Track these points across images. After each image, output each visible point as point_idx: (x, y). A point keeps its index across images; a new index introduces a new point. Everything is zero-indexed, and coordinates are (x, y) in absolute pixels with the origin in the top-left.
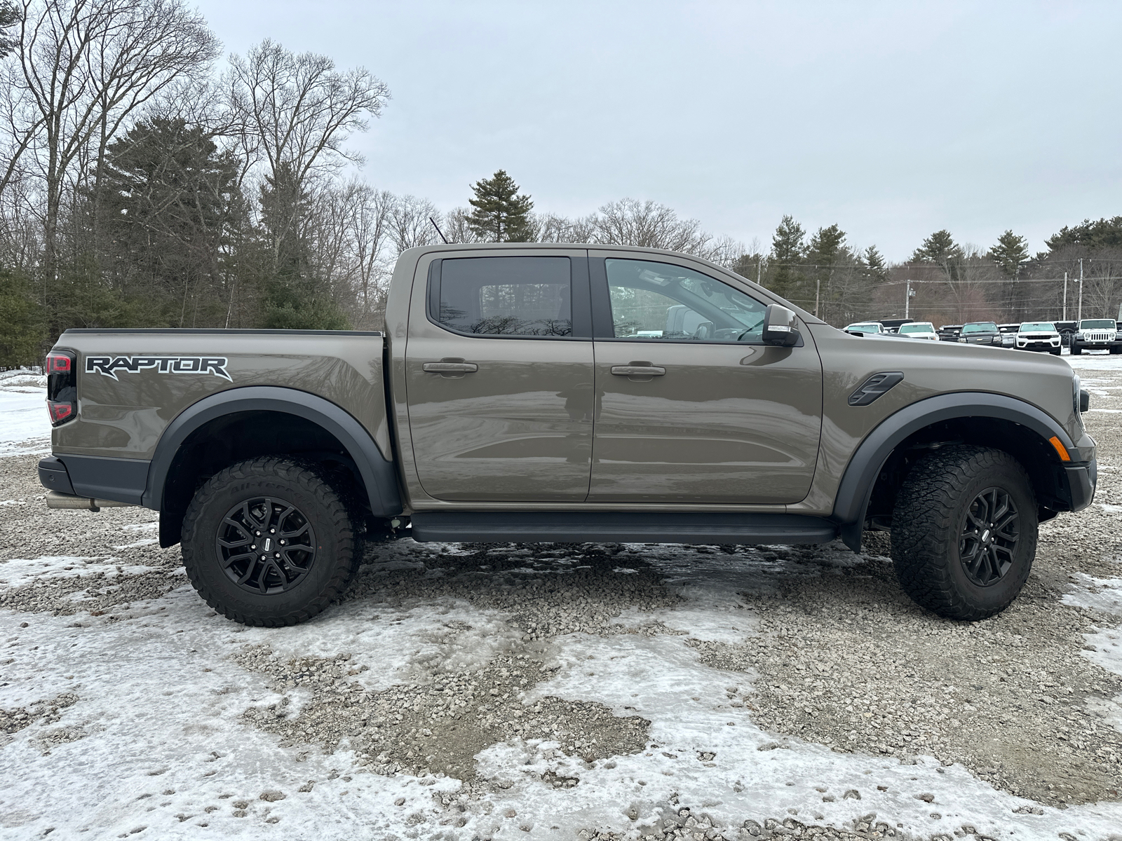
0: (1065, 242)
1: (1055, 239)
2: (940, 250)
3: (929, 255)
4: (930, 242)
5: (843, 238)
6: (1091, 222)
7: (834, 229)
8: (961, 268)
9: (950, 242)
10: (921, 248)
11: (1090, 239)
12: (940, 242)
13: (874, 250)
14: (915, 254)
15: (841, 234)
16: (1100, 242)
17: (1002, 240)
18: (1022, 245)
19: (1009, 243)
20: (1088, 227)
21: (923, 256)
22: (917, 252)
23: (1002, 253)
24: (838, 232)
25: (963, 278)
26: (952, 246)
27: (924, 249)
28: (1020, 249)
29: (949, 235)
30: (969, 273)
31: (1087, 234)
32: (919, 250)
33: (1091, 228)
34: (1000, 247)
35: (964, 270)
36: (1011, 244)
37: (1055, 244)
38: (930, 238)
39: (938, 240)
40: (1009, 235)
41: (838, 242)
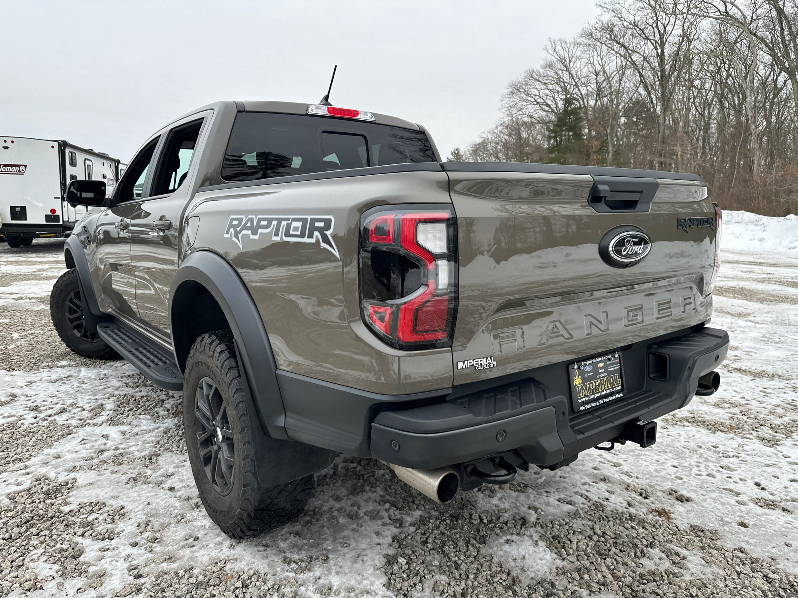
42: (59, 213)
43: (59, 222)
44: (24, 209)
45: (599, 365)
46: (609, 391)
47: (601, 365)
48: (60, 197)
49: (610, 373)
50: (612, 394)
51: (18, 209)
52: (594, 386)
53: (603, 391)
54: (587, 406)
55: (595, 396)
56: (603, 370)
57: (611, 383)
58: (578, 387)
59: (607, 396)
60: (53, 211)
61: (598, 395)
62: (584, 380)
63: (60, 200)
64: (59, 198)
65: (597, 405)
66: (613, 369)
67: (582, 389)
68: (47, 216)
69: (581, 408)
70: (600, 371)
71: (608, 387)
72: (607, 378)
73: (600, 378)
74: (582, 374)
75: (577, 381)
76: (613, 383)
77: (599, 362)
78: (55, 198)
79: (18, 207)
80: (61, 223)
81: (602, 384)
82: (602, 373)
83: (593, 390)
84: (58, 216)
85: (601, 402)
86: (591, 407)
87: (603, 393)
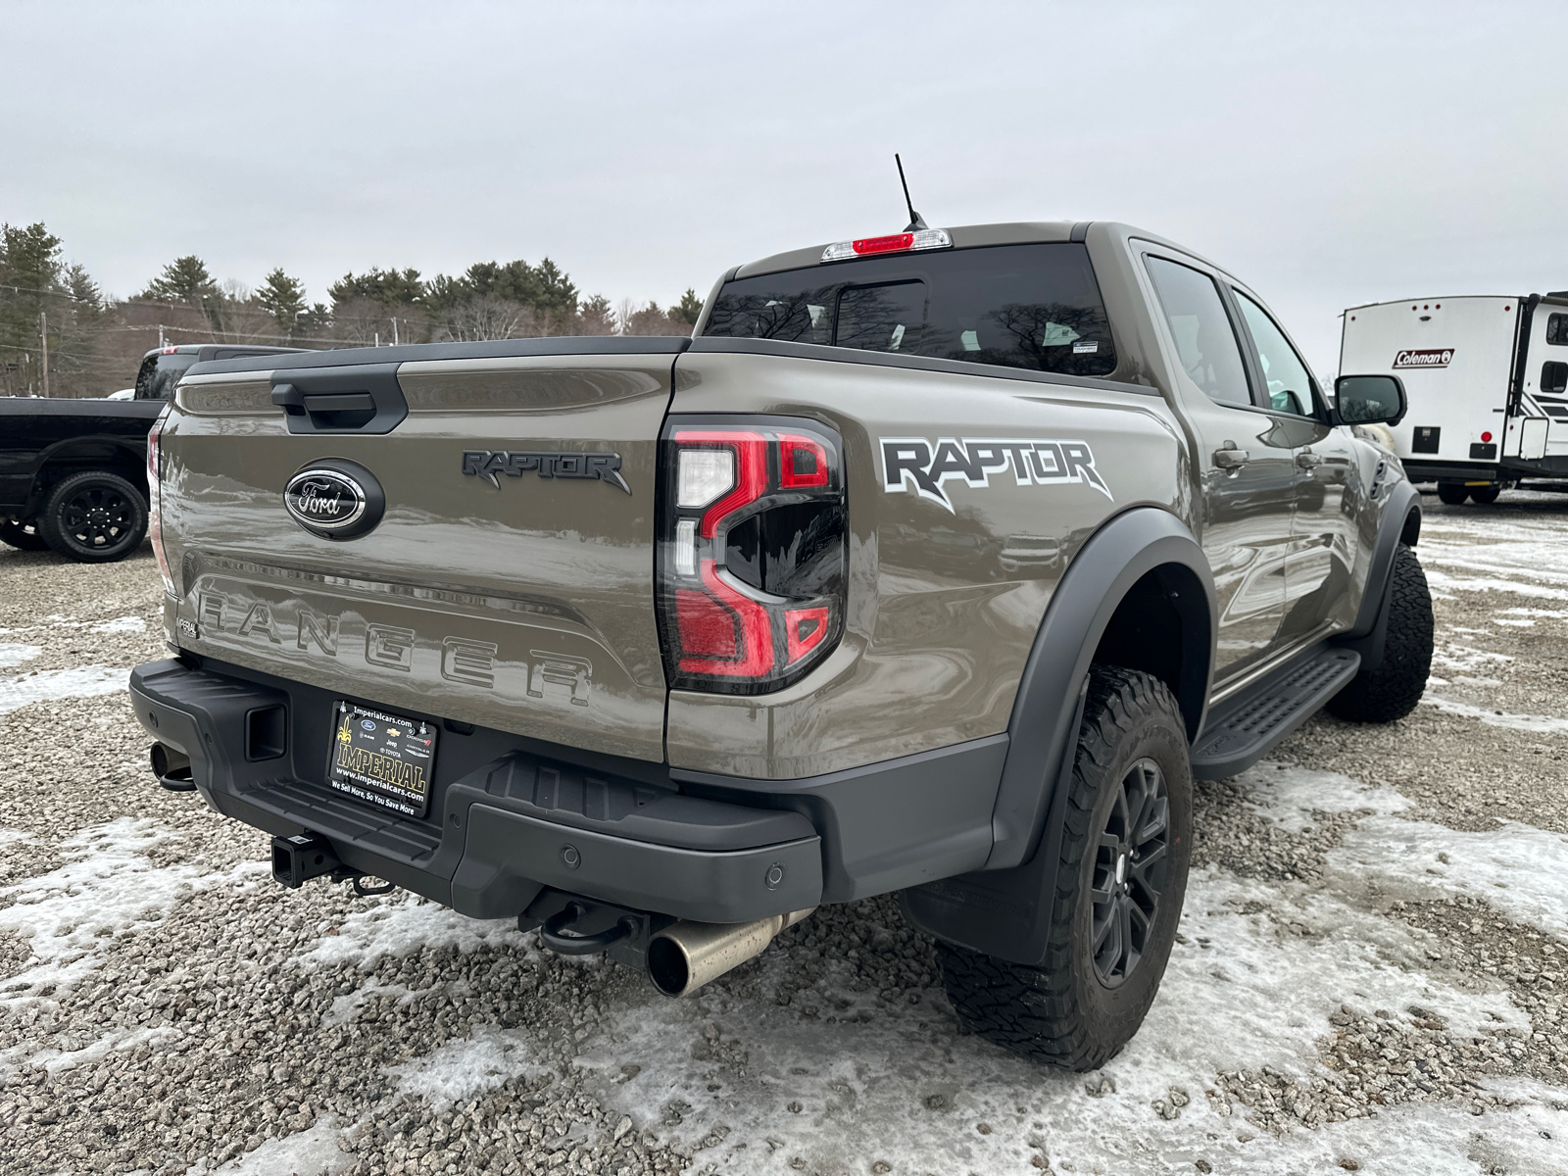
0: (350, 293)
1: (339, 289)
2: (192, 285)
3: (175, 291)
4: (174, 271)
5: (56, 248)
6: (380, 271)
7: (38, 230)
8: (224, 314)
9: (205, 276)
10: (161, 278)
11: (381, 292)
12: (189, 273)
13: (81, 272)
14: (152, 286)
15: (52, 242)
16: (393, 298)
17: (272, 281)
18: (298, 291)
19: (281, 286)
20: (377, 277)
21: (165, 291)
22: (155, 284)
23: (272, 299)
24: (47, 236)
25: (230, 329)
26: (208, 281)
27: (165, 280)
28: (296, 297)
29: (201, 265)
30: (235, 321)
31: (377, 287)
32: (157, 280)
33: (381, 278)
34: (269, 290)
35: (228, 316)
36: (283, 289)
37: (338, 293)
38: (174, 265)
39: (186, 269)
40: (280, 274)
41: (49, 253)
42: (1496, 440)
43: (1494, 458)
44: (1436, 432)
45: (389, 731)
46: (395, 790)
47: (394, 732)
48: (1504, 407)
49: (407, 758)
50: (395, 798)
51: (1426, 433)
52: (371, 761)
53: (386, 782)
54: (346, 788)
55: (369, 781)
56: (395, 745)
57: (404, 779)
58: (343, 747)
59: (385, 794)
60: (1487, 436)
61: (374, 782)
62: (356, 741)
63: (1504, 414)
64: (1502, 411)
65: (360, 797)
66: (414, 753)
67: (349, 754)
68: (1474, 447)
69: (335, 784)
70: (389, 743)
71: (396, 780)
72: (398, 764)
73: (384, 754)
74: (355, 730)
75: (345, 735)
76: (409, 779)
77: (391, 726)
78: (1495, 411)
79: (1426, 428)
80: (1497, 460)
81: (386, 769)
82: (391, 748)
83: (367, 768)
84: (1494, 446)
85: (370, 797)
86: (350, 794)
87: (384, 786)
